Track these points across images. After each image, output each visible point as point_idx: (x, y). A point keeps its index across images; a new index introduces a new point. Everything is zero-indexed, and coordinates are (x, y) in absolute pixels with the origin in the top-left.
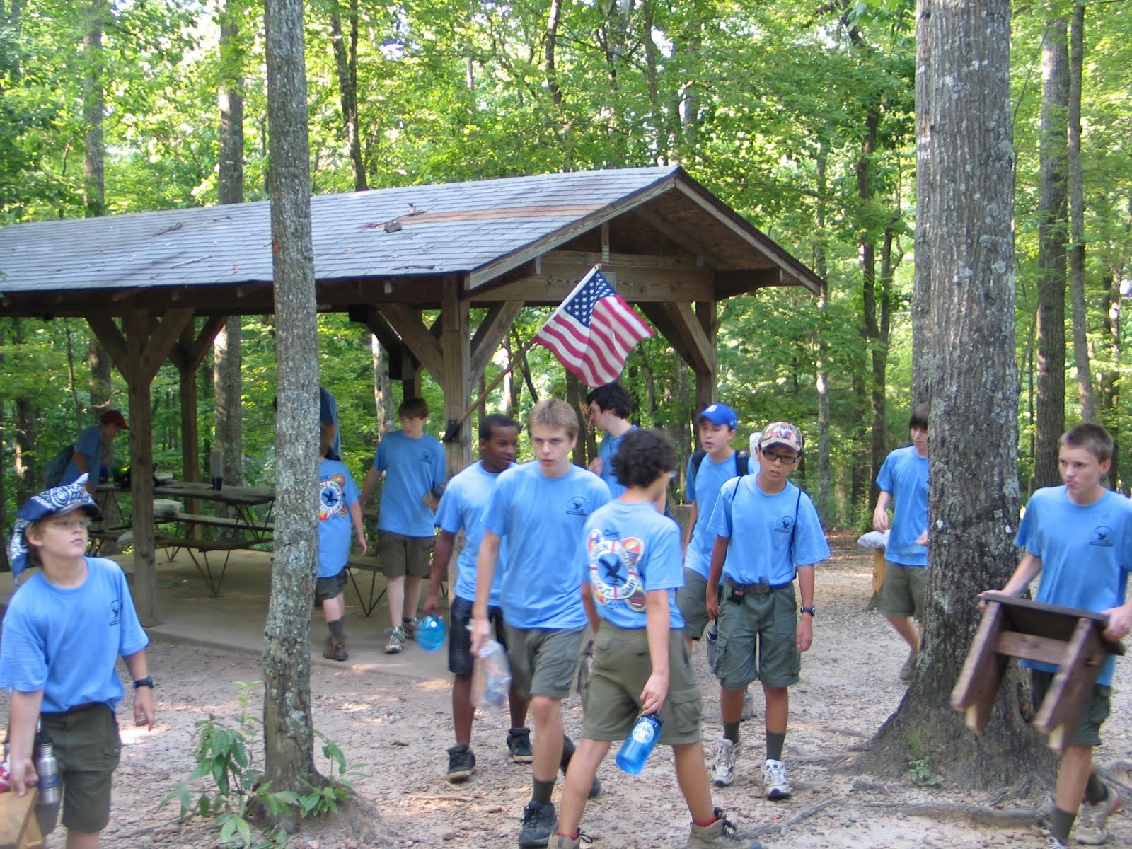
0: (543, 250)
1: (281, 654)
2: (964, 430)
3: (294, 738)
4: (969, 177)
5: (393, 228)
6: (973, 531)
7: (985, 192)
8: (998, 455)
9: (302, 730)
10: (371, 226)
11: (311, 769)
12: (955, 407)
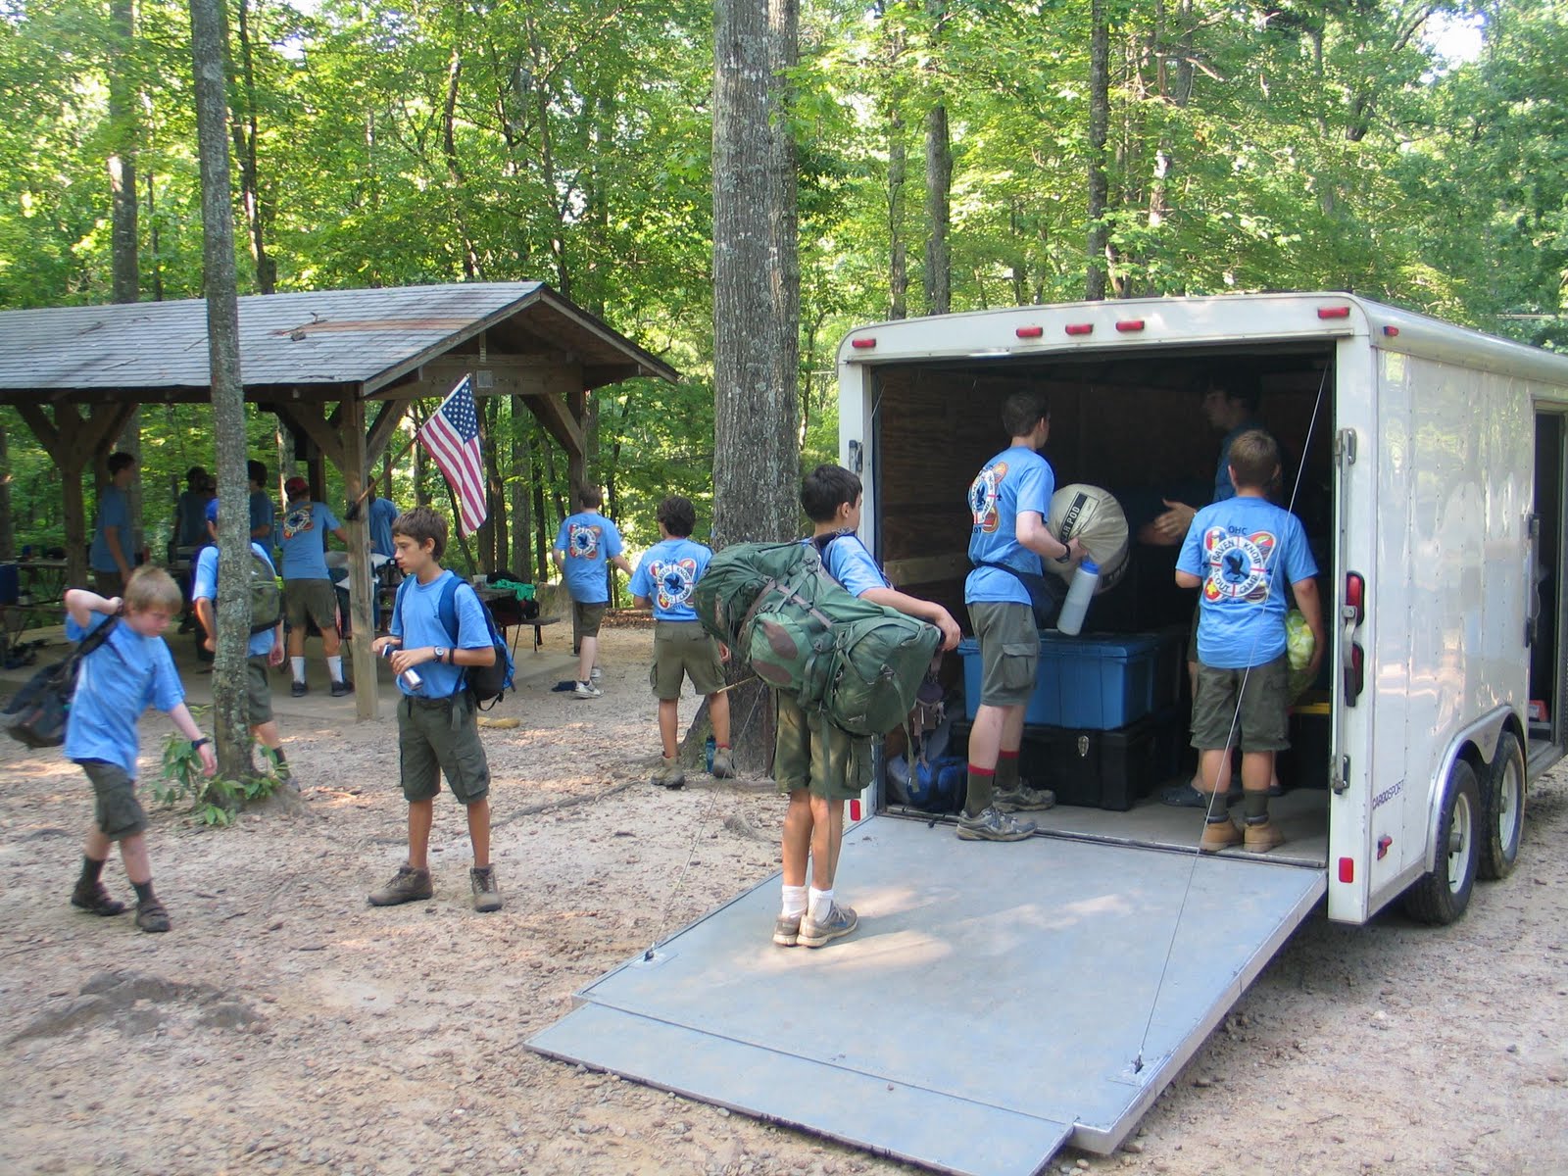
0: (424, 360)
1: (226, 683)
2: (736, 508)
3: (238, 744)
4: (738, 319)
5: (298, 336)
7: (750, 331)
8: (761, 526)
9: (244, 738)
10: (279, 333)
11: (251, 766)
12: (730, 491)
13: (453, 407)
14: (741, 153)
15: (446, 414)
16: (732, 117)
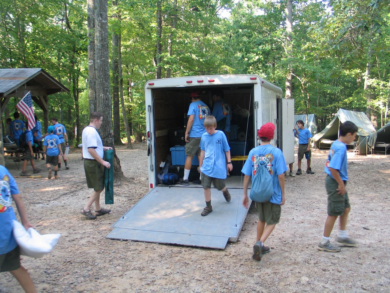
4: (102, 78)
6: (105, 139)
7: (105, 81)
8: (109, 126)
13: (26, 99)
14: (103, 39)
15: (24, 101)
16: (100, 31)
